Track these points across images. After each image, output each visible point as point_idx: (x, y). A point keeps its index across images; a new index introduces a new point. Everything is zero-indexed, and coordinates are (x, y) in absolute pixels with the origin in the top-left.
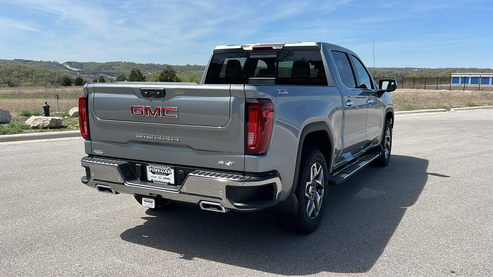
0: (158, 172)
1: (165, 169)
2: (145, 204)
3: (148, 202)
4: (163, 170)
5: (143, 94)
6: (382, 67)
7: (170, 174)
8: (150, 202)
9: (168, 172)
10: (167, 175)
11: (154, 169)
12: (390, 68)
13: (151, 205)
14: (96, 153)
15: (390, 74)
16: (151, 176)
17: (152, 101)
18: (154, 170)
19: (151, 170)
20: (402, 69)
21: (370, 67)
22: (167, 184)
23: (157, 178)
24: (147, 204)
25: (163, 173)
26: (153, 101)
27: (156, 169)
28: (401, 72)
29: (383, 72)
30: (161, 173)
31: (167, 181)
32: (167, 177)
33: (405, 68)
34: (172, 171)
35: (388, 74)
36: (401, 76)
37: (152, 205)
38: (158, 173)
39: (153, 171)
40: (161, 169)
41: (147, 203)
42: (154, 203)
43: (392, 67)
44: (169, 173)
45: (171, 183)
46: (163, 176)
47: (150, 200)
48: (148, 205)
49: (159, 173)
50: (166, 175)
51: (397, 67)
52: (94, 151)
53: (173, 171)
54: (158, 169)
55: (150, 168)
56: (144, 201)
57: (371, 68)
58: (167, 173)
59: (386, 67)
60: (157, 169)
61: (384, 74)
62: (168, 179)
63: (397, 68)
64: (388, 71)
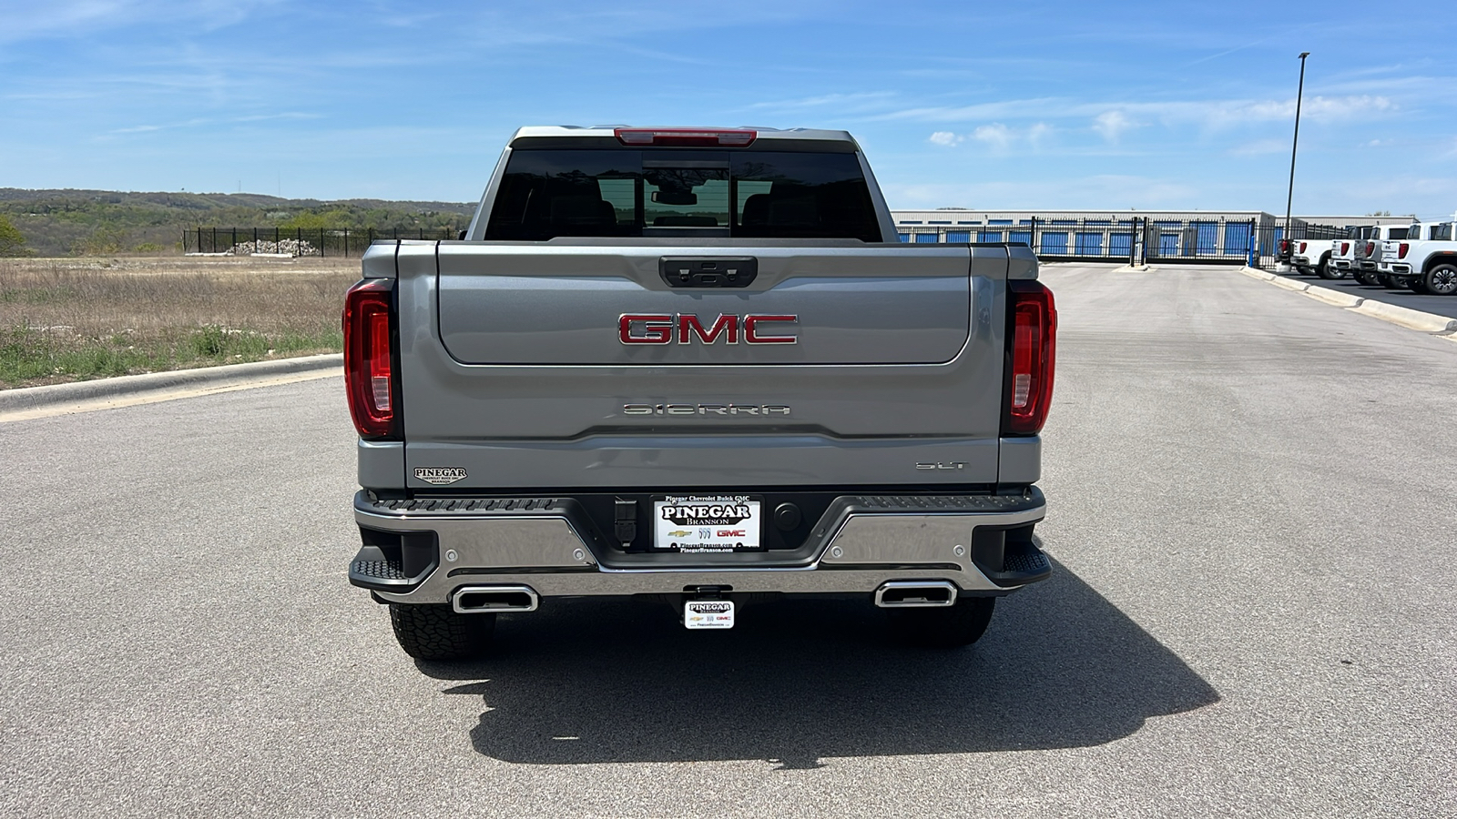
0: (700, 515)
1: (727, 505)
2: (698, 619)
3: (706, 611)
4: (719, 509)
5: (670, 277)
6: (403, 200)
7: (743, 517)
8: (716, 611)
9: (736, 513)
10: (734, 521)
11: (685, 509)
12: (426, 203)
13: (721, 618)
14: (430, 481)
15: (429, 219)
16: (670, 534)
17: (701, 298)
18: (683, 514)
19: (673, 511)
20: (461, 205)
21: (369, 198)
22: (732, 550)
23: (693, 536)
24: (705, 619)
25: (716, 519)
26: (703, 296)
27: (690, 508)
28: (459, 214)
29: (408, 215)
30: (710, 517)
31: (734, 541)
32: (731, 528)
33: (468, 204)
34: (755, 508)
35: (425, 221)
36: (461, 225)
37: (726, 618)
38: (699, 521)
39: (679, 516)
40: (710, 508)
41: (705, 616)
42: (731, 614)
43: (431, 201)
44: (739, 515)
45: (744, 545)
46: (714, 529)
47: (718, 603)
48: (709, 623)
49: (703, 519)
50: (730, 524)
51: (445, 201)
52: (421, 476)
53: (759, 506)
54: (700, 509)
55: (667, 510)
56: (695, 610)
57: (371, 200)
58: (732, 515)
59: (415, 201)
60: (694, 509)
61: (413, 219)
62: (736, 533)
63: (447, 204)
64: (421, 210)
